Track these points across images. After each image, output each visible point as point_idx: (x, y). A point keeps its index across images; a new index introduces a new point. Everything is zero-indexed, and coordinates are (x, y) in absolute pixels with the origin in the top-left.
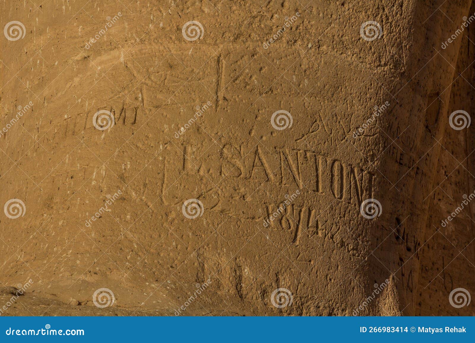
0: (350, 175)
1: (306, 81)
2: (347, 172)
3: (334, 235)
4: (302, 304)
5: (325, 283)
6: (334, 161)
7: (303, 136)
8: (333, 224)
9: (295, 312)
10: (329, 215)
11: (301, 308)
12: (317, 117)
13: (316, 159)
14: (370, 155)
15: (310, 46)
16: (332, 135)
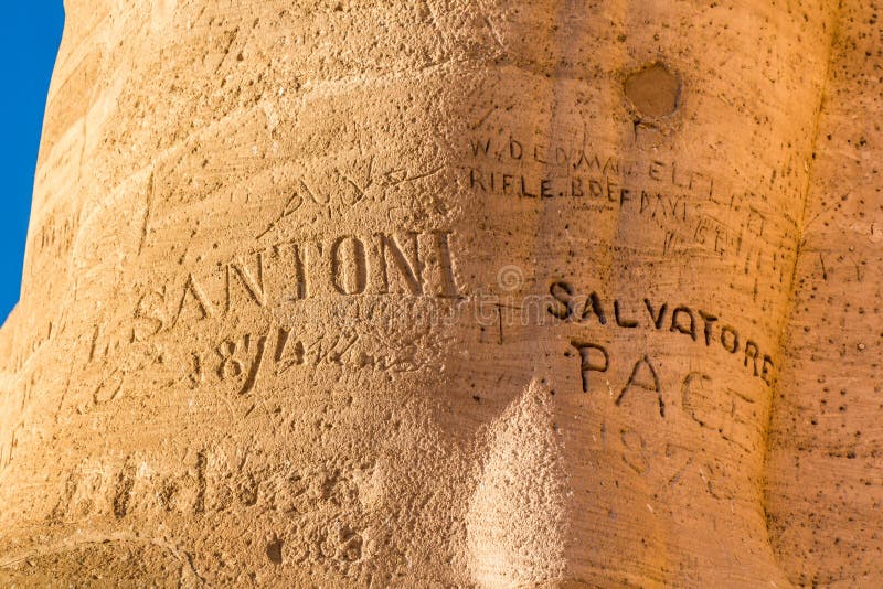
0: (380, 251)
1: (275, 144)
2: (372, 246)
3: (342, 353)
4: (253, 485)
5: (312, 436)
6: (339, 240)
7: (272, 225)
8: (338, 337)
9: (236, 501)
10: (327, 325)
11: (253, 491)
12: (298, 188)
13: (297, 250)
14: (429, 205)
15: (281, 92)
16: (330, 203)
